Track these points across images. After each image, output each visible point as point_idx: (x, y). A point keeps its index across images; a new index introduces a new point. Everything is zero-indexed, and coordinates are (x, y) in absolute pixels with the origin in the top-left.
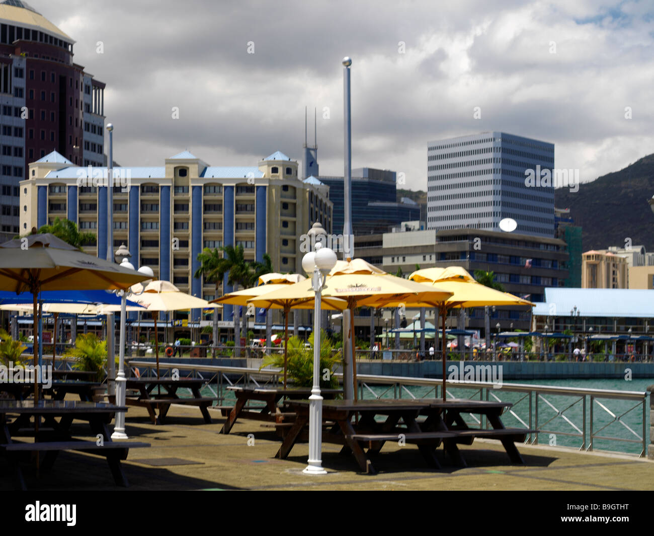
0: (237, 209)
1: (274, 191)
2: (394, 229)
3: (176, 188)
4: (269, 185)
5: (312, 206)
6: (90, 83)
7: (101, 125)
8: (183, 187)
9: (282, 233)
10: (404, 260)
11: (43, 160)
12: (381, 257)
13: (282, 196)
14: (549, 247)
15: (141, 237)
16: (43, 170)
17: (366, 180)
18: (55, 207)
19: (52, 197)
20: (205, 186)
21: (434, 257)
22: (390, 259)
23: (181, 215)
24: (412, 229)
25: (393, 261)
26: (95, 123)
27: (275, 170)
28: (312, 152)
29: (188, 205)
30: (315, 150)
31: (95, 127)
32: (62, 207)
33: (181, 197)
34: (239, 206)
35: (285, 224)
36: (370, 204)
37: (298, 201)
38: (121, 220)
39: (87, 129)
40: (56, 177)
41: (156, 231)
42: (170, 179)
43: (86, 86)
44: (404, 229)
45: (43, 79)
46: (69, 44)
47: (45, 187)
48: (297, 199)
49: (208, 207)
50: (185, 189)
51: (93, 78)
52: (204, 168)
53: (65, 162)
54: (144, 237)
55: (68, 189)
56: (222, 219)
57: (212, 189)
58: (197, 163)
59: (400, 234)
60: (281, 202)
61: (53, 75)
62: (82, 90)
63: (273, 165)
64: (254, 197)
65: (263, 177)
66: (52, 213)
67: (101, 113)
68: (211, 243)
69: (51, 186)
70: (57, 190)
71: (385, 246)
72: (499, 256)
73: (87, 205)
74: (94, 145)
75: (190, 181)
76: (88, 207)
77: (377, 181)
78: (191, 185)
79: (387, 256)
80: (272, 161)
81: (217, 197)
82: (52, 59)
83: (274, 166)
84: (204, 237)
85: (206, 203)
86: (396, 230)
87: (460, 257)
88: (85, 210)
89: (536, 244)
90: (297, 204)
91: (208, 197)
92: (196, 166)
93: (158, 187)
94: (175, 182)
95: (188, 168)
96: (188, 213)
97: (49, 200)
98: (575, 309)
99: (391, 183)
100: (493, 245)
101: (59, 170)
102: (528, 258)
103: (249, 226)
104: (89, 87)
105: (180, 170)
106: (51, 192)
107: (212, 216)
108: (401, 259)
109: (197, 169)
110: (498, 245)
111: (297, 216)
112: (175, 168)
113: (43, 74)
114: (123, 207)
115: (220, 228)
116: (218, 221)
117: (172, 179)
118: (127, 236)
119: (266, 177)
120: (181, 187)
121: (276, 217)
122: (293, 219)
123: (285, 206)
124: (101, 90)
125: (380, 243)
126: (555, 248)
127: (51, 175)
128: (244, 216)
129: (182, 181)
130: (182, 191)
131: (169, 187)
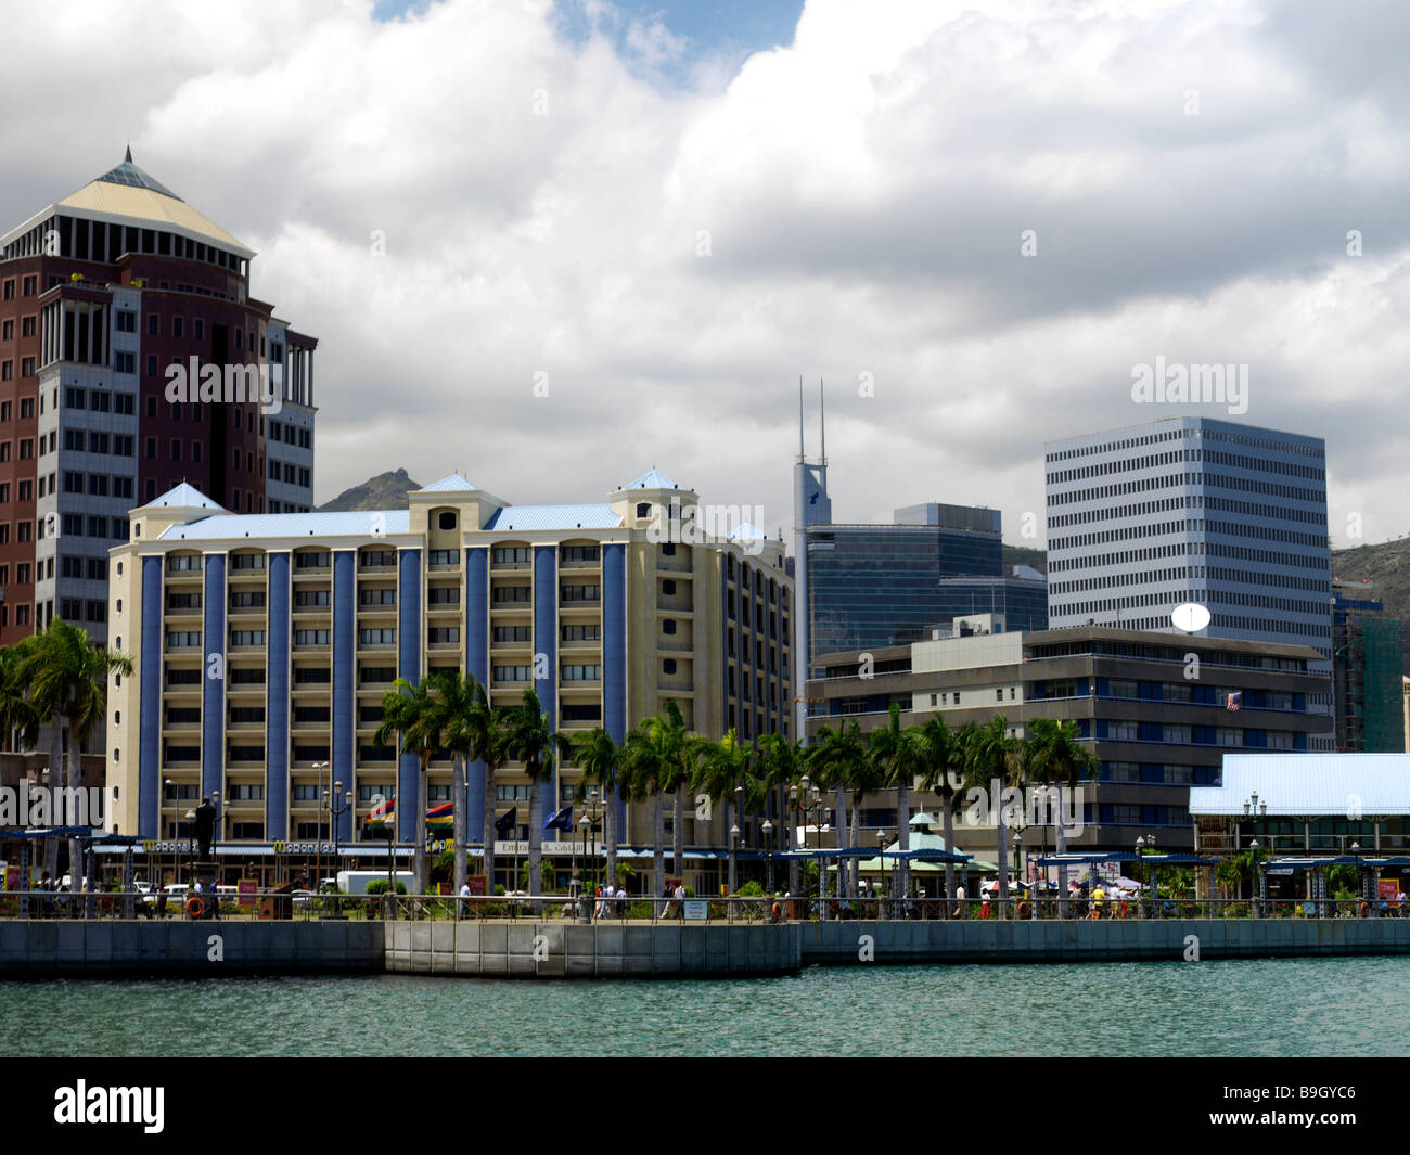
0: (564, 597)
1: (642, 554)
2: (936, 633)
3: (434, 554)
4: (632, 543)
5: (731, 585)
6: (282, 339)
7: (307, 426)
8: (448, 551)
9: (660, 647)
10: (957, 701)
11: (158, 503)
12: (909, 695)
13: (660, 567)
14: (1283, 664)
15: (359, 661)
16: (155, 523)
17: (935, 530)
18: (178, 600)
19: (173, 580)
20: (495, 548)
21: (1019, 691)
22: (927, 698)
23: (442, 612)
24: (976, 631)
25: (934, 703)
26: (294, 422)
27: (643, 510)
28: (816, 474)
29: (459, 589)
30: (823, 468)
31: (293, 429)
32: (194, 600)
33: (442, 572)
34: (569, 590)
35: (669, 626)
36: (943, 582)
37: (697, 576)
38: (317, 627)
39: (276, 435)
40: (180, 538)
41: (390, 649)
42: (418, 535)
43: (273, 345)
44: (957, 632)
45: (178, 333)
46: (242, 259)
47: (159, 558)
48: (695, 573)
49: (500, 594)
50: (451, 556)
51: (290, 328)
52: (495, 510)
53: (204, 505)
54: (364, 660)
55: (207, 563)
56: (530, 618)
57: (510, 554)
58: (477, 500)
59: (948, 642)
60: (659, 578)
61: (199, 324)
62: (263, 354)
63: (642, 499)
64: (597, 568)
65: (618, 526)
66: (174, 614)
67: (306, 402)
68: (508, 670)
69: (170, 556)
70: (184, 564)
71: (916, 669)
72: (1165, 687)
73: (245, 596)
74: (290, 469)
75: (462, 537)
76: (247, 599)
77: (959, 532)
78: (464, 546)
79: (922, 691)
80: (639, 491)
81: (521, 572)
82: (199, 291)
83: (644, 502)
84: (492, 659)
85: (497, 585)
86: (940, 635)
87: (1076, 690)
88: (242, 606)
89: (1251, 659)
90: (695, 583)
91: (500, 573)
92: (476, 506)
93: (394, 552)
94: (430, 541)
95: (458, 510)
96: (458, 608)
97: (167, 587)
98: (1255, 798)
99: (990, 536)
100: (1150, 661)
101: (189, 524)
102: (1233, 689)
103: (589, 631)
104: (279, 347)
105: (441, 516)
106: (171, 570)
107: (510, 612)
108: (950, 696)
109: (477, 512)
110: (1162, 662)
111: (695, 609)
112: (430, 511)
113: (178, 322)
114: (322, 597)
115: (527, 638)
116: (524, 624)
117: (424, 535)
118: (329, 660)
119: (627, 526)
120: (443, 551)
121: (645, 611)
122: (687, 615)
123: (668, 586)
124: (307, 353)
125: (906, 663)
126: (1299, 664)
127: (172, 533)
128: (578, 612)
129: (445, 539)
130: (445, 560)
131: (417, 552)
